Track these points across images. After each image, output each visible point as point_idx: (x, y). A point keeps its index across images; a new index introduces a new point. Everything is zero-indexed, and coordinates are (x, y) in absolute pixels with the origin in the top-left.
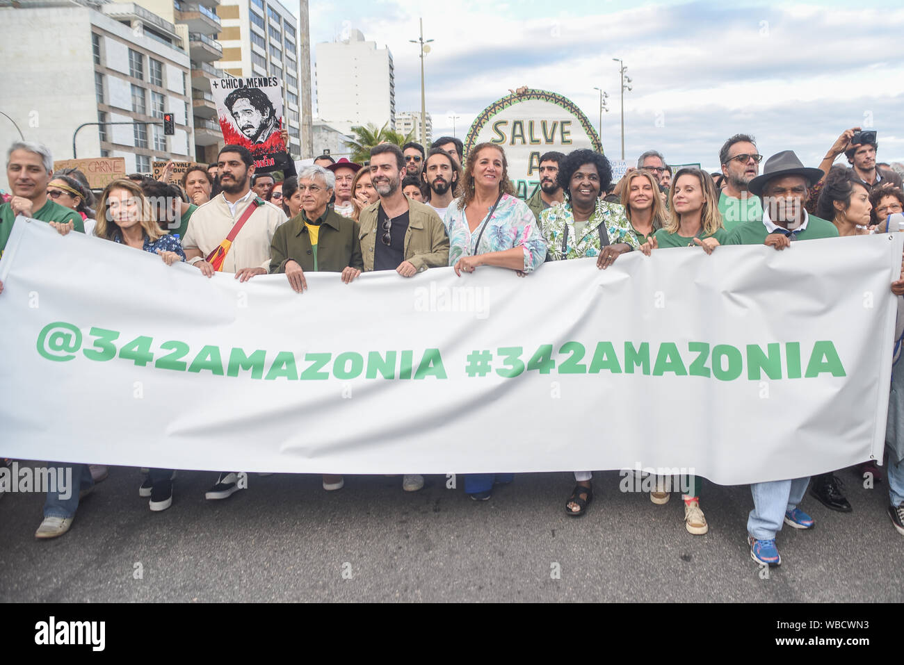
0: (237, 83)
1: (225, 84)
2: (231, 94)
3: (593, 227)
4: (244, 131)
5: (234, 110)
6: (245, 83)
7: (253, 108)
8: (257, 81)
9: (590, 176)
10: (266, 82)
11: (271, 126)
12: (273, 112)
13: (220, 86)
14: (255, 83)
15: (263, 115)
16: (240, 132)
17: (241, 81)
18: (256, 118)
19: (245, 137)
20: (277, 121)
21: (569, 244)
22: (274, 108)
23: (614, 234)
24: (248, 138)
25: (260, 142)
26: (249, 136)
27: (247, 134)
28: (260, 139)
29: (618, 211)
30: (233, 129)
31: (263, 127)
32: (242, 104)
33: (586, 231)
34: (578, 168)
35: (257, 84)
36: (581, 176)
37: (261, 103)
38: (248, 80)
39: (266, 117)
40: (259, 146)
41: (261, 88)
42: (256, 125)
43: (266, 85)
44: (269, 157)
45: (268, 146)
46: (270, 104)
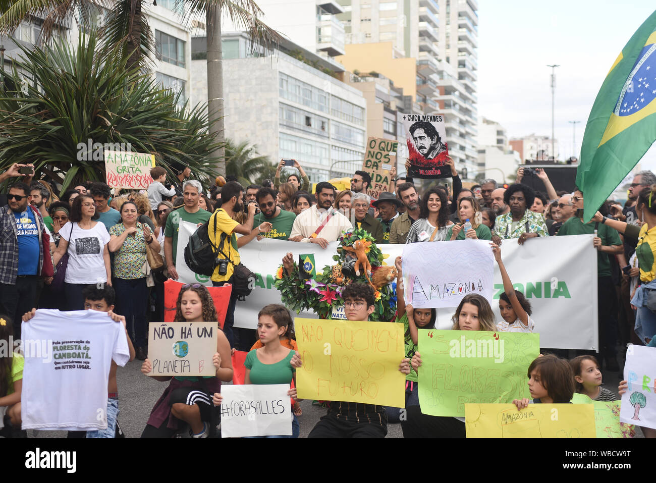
0: (417, 118)
1: (410, 118)
2: (413, 125)
3: (521, 225)
4: (420, 150)
5: (415, 135)
6: (421, 119)
7: (426, 136)
8: (429, 117)
9: (519, 199)
10: (434, 118)
11: (439, 148)
12: (439, 139)
13: (407, 119)
14: (428, 119)
15: (432, 141)
16: (417, 151)
17: (419, 117)
18: (427, 142)
19: (421, 154)
20: (443, 145)
21: (508, 234)
22: (440, 136)
23: (533, 229)
24: (422, 155)
25: (430, 159)
26: (423, 154)
27: (422, 152)
28: (430, 156)
29: (537, 217)
30: (414, 148)
31: (432, 148)
32: (420, 132)
33: (517, 227)
34: (512, 194)
35: (429, 120)
36: (514, 198)
37: (431, 132)
38: (423, 116)
39: (434, 142)
40: (430, 161)
41: (432, 123)
42: (428, 147)
43: (435, 121)
44: (437, 169)
45: (436, 161)
46: (437, 134)
